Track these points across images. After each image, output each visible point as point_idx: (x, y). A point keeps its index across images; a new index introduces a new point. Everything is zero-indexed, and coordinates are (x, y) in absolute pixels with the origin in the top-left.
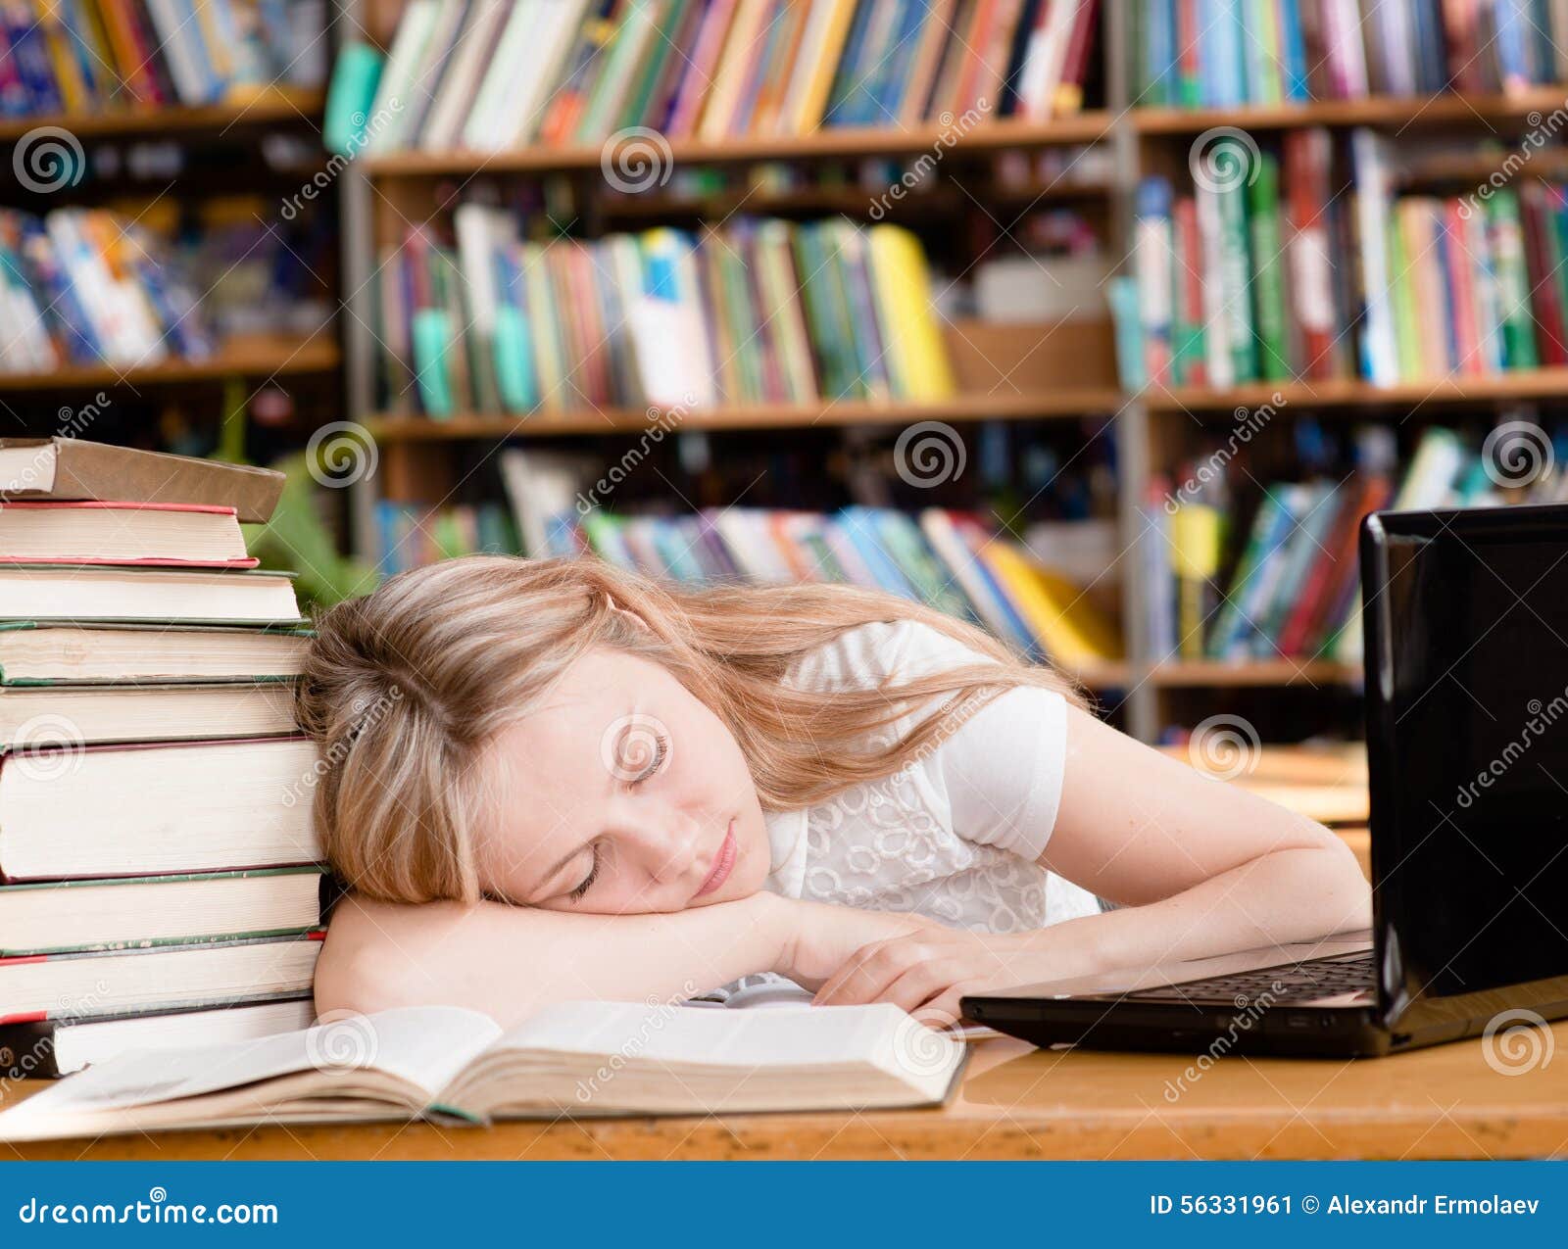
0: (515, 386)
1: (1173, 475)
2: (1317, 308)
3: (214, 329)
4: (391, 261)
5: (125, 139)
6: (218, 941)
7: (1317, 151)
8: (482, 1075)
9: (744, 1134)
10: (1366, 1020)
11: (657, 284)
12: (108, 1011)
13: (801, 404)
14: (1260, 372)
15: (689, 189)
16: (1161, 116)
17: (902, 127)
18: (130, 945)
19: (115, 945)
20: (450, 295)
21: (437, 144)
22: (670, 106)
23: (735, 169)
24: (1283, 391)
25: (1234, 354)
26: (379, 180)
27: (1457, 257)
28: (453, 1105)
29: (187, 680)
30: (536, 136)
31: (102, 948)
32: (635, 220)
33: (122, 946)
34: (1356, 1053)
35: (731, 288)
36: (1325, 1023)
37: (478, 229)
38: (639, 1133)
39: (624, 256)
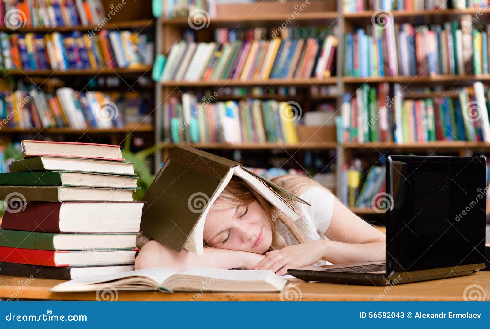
0: (195, 137)
1: (349, 164)
2: (384, 125)
3: (124, 120)
4: (167, 107)
5: (106, 76)
6: (111, 250)
7: (385, 88)
8: (172, 280)
9: (233, 297)
10: (383, 277)
11: (229, 114)
12: (84, 265)
13: (262, 143)
14: (370, 139)
15: (238, 93)
16: (349, 78)
17: (288, 79)
18: (90, 249)
19: (86, 249)
20: (180, 115)
21: (179, 80)
22: (234, 72)
23: (249, 88)
24: (376, 144)
25: (364, 135)
26: (164, 87)
27: (418, 115)
28: (165, 287)
29: (106, 187)
30: (202, 78)
31: (83, 250)
32: (224, 99)
33: (88, 250)
34: (381, 285)
35: (246, 115)
36: (374, 277)
37: (187, 99)
38: (208, 296)
39: (221, 107)
